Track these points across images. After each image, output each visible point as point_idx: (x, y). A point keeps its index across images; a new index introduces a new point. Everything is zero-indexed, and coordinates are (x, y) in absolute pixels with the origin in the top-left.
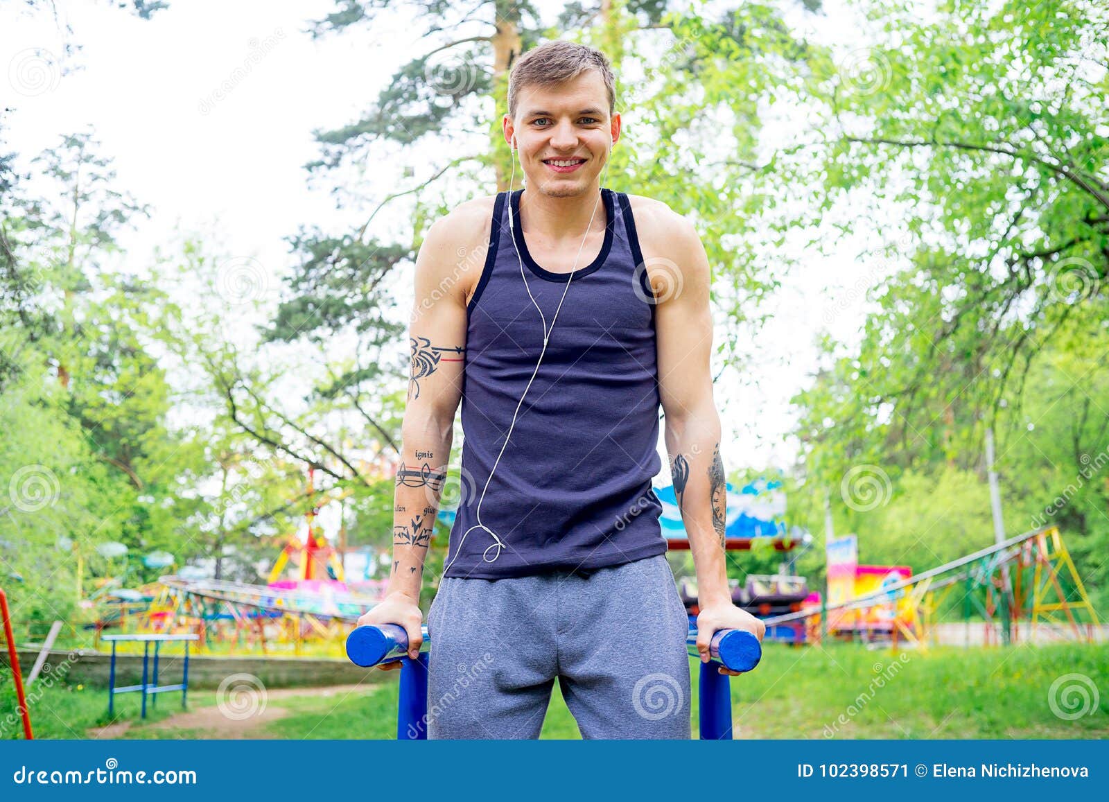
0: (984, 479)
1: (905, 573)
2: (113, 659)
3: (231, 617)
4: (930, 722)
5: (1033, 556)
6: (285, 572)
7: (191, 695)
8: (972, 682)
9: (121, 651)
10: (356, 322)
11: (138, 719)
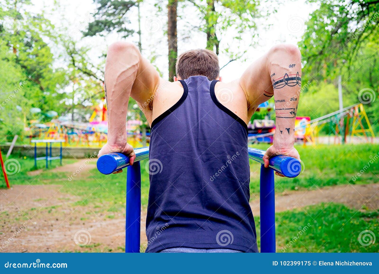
0: (337, 87)
1: (308, 119)
2: (35, 148)
3: (76, 134)
4: (319, 171)
5: (353, 114)
6: (95, 118)
7: (63, 160)
8: (333, 157)
9: (38, 145)
10: (117, 29)
11: (45, 168)
